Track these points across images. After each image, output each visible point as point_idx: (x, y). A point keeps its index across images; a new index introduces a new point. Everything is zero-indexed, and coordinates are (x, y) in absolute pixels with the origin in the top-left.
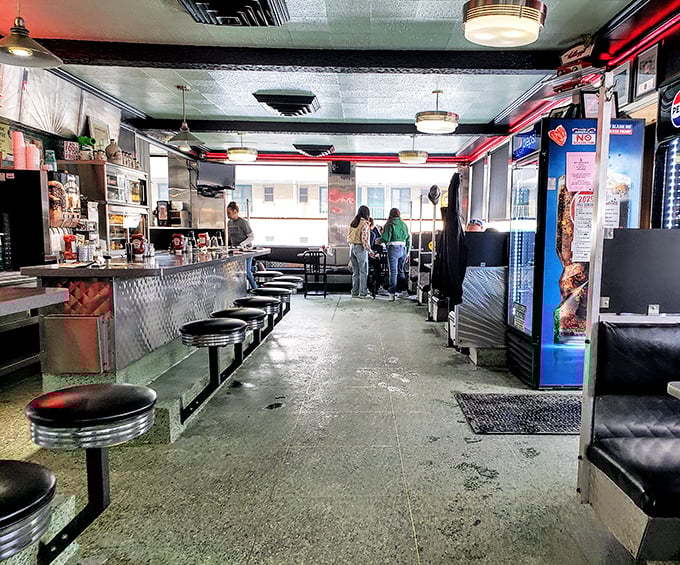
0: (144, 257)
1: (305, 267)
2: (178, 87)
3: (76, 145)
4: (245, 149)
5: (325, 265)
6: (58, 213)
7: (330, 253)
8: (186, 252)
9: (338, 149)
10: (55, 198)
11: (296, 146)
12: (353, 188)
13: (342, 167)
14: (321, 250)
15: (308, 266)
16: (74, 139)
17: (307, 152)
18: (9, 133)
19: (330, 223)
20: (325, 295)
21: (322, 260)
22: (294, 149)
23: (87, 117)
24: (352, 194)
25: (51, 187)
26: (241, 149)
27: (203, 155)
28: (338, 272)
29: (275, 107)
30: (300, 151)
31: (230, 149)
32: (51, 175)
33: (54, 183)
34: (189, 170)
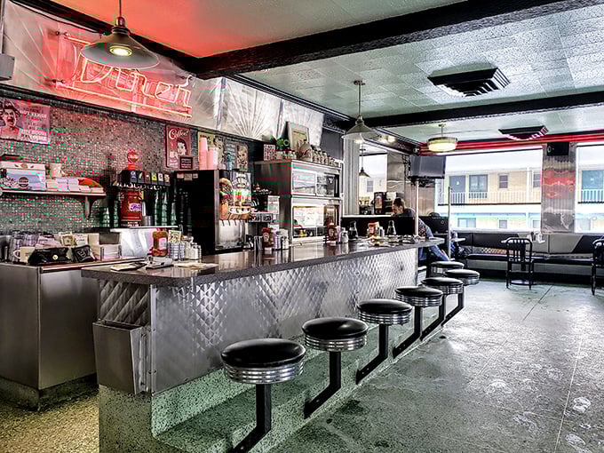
0: (273, 250)
1: (508, 253)
2: (355, 82)
3: (274, 147)
4: (444, 138)
5: (531, 251)
6: (226, 207)
7: (539, 240)
8: (341, 243)
9: (552, 130)
10: (224, 194)
11: (503, 131)
12: (572, 171)
13: (560, 148)
14: (529, 237)
15: (511, 252)
16: (273, 142)
17: (515, 136)
18: (214, 141)
19: (544, 207)
20: (530, 285)
21: (528, 247)
22: (501, 135)
23: (287, 123)
24: (570, 176)
25: (221, 184)
26: (440, 138)
27: (417, 150)
28: (552, 261)
29: (454, 87)
30: (507, 136)
31: (430, 140)
32: (222, 173)
33: (223, 180)
34: (404, 163)
